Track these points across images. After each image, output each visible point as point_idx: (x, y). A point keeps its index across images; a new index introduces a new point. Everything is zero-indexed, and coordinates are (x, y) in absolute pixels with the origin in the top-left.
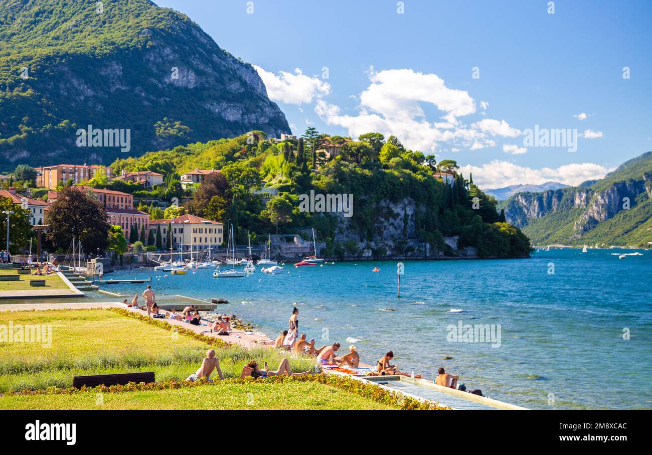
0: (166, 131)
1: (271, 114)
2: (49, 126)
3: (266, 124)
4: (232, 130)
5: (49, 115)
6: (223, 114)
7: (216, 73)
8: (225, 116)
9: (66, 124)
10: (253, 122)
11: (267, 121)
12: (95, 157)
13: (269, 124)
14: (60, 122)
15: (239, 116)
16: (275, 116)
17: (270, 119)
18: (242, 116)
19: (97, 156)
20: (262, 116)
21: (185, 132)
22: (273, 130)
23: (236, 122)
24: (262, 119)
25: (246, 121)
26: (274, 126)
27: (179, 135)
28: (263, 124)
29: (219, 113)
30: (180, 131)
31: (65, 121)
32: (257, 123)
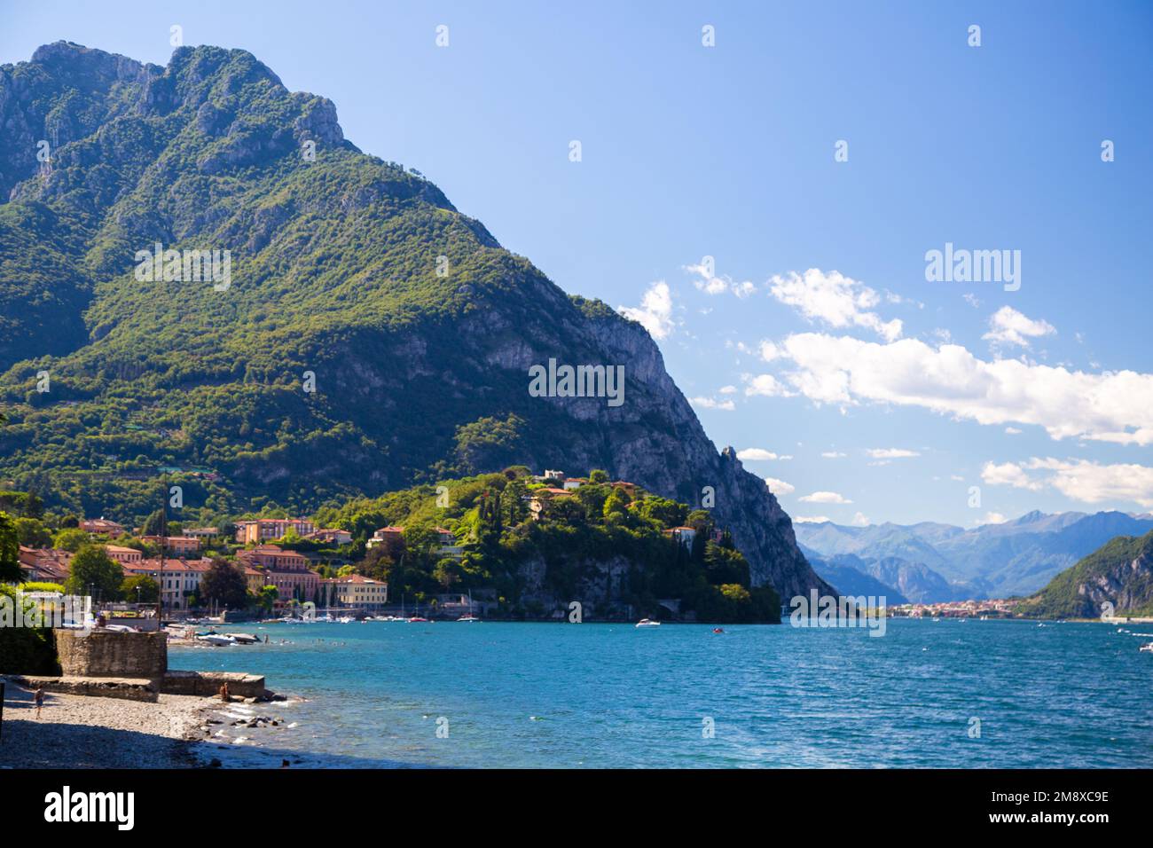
0: (480, 437)
1: (646, 408)
2: (317, 432)
3: (635, 423)
4: (582, 434)
5: (319, 416)
6: (570, 409)
7: (565, 347)
8: (573, 412)
9: (341, 428)
10: (616, 420)
11: (637, 419)
12: (378, 476)
13: (641, 423)
14: (332, 426)
15: (595, 412)
16: (653, 410)
17: (645, 416)
18: (600, 412)
19: (381, 475)
20: (631, 411)
21: (507, 440)
22: (645, 432)
23: (589, 421)
24: (630, 416)
25: (606, 419)
26: (648, 426)
27: (498, 443)
28: (631, 423)
29: (565, 409)
30: (500, 438)
31: (338, 426)
32: (622, 423)
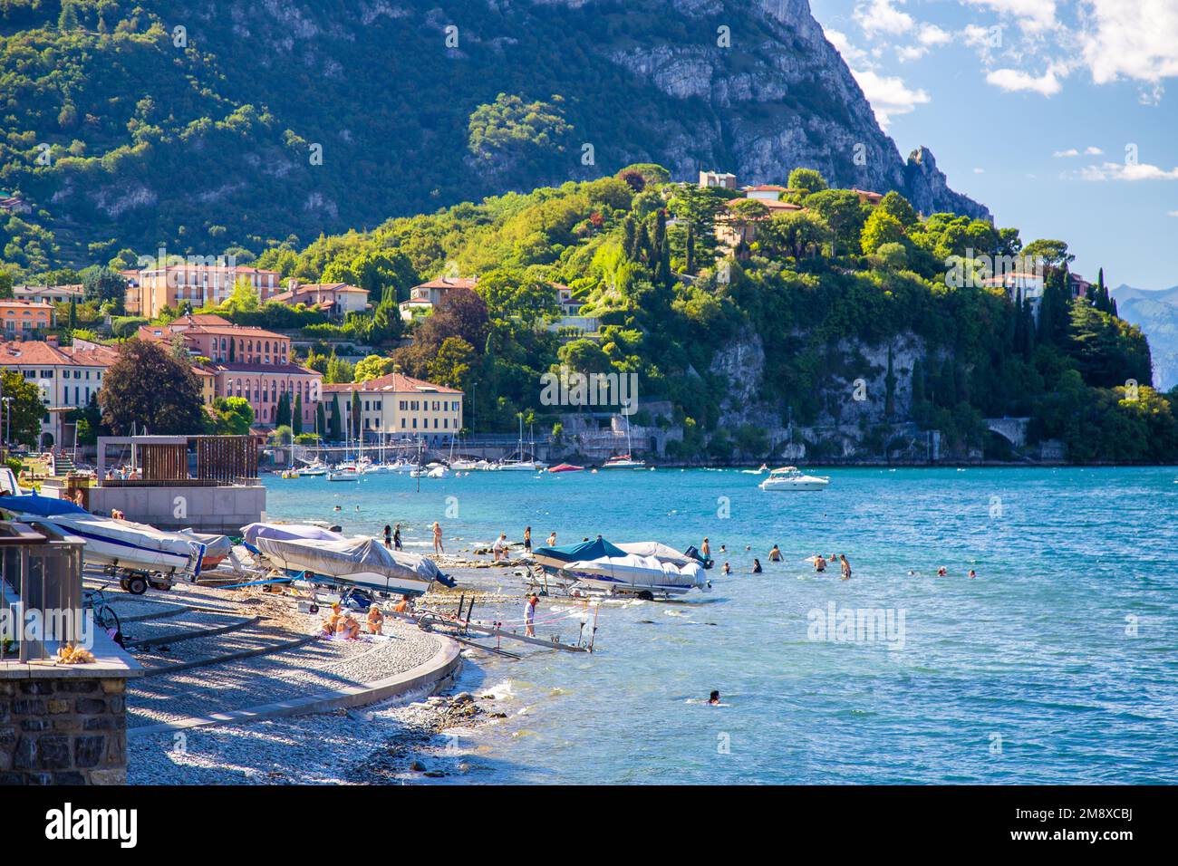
0: (502, 130)
1: (796, 74)
2: (203, 122)
3: (777, 102)
4: (683, 123)
5: (205, 91)
6: (658, 79)
8: (665, 83)
9: (247, 115)
10: (742, 97)
11: (781, 94)
12: (319, 203)
13: (785, 100)
14: (229, 110)
15: (705, 83)
16: (807, 79)
17: (793, 89)
18: (712, 83)
19: (324, 201)
20: (768, 80)
21: (552, 134)
22: (797, 118)
23: (694, 99)
24: (769, 88)
25: (724, 95)
26: (800, 106)
27: (536, 140)
28: (769, 101)
29: (650, 77)
30: (539, 131)
31: (242, 109)
32: (753, 101)
